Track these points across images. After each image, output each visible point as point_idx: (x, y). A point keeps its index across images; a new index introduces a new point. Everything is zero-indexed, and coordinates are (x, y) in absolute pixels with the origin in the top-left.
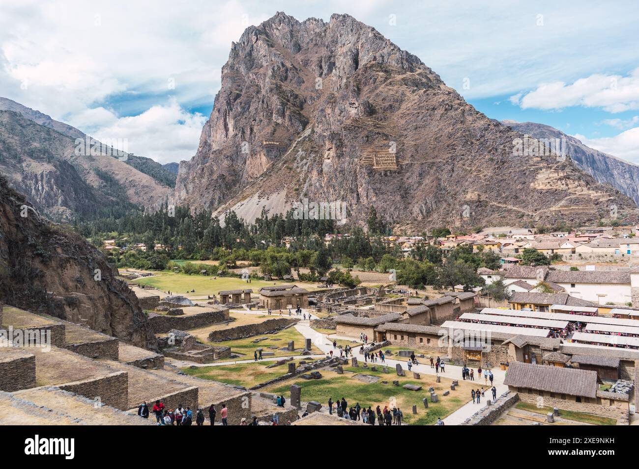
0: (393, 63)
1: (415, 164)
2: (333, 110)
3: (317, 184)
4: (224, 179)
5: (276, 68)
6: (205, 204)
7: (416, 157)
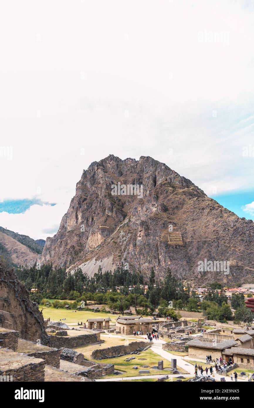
0: (177, 183)
1: (194, 242)
2: (142, 208)
3: (133, 253)
4: (74, 248)
5: (108, 184)
6: (61, 264)
7: (194, 237)
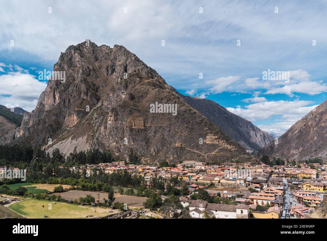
0: (143, 74)
1: (152, 126)
2: (113, 95)
3: (104, 134)
4: (52, 127)
5: (84, 69)
6: (40, 140)
7: (153, 123)
